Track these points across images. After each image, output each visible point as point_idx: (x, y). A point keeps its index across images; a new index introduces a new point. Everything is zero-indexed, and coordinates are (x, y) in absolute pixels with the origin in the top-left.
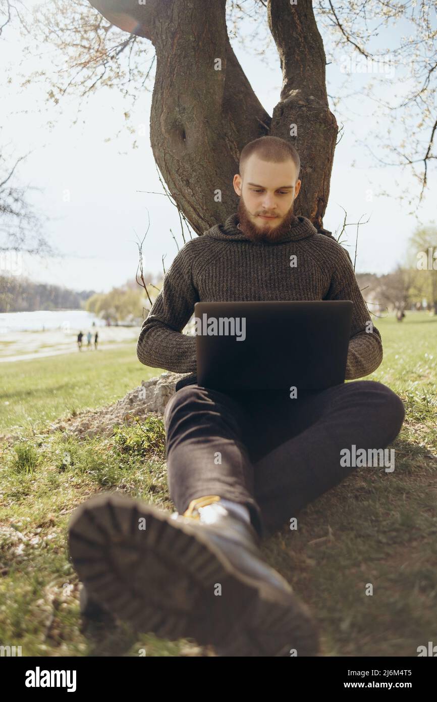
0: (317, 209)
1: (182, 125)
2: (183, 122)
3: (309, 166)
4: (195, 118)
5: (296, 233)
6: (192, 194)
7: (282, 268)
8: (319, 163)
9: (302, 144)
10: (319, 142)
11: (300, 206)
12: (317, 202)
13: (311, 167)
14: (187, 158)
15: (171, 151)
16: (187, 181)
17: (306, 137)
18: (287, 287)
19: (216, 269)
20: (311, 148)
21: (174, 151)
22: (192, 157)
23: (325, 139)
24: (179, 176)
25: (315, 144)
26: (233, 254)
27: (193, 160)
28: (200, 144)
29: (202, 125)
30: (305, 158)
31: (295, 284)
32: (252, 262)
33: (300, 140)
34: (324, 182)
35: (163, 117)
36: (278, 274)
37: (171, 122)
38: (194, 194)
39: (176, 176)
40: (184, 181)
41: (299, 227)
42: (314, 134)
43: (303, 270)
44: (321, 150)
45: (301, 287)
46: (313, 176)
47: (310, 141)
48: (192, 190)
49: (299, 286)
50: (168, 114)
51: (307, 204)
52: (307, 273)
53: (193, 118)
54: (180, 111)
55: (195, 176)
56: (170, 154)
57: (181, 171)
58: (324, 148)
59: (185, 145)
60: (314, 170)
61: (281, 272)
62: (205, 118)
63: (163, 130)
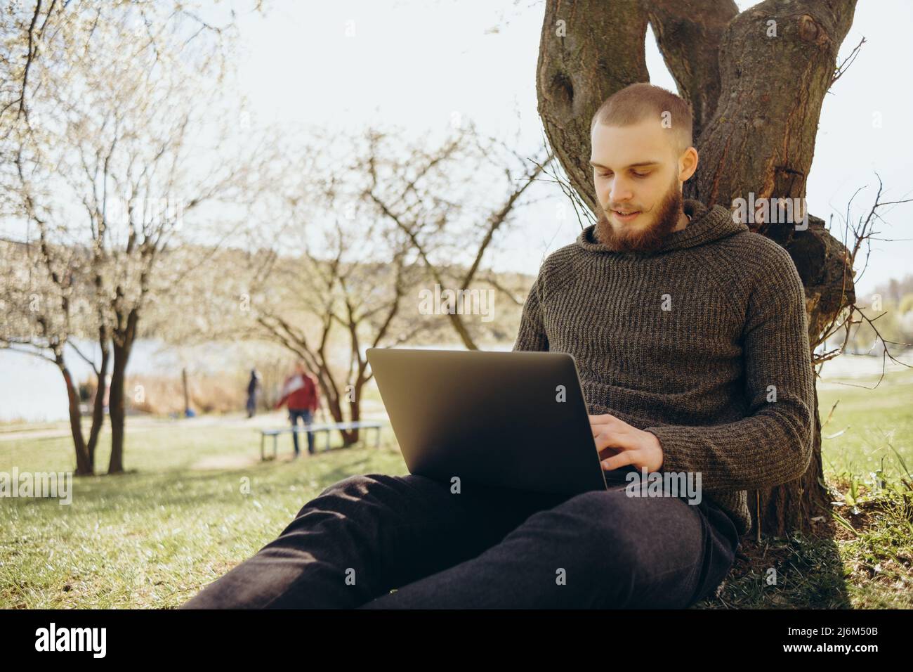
0: (773, 185)
1: (568, 78)
2: (568, 74)
3: (759, 117)
4: (583, 64)
5: (689, 235)
6: (584, 177)
7: (653, 295)
8: (778, 110)
9: (750, 82)
10: (780, 74)
11: (741, 183)
12: (772, 175)
13: (763, 117)
14: (572, 125)
15: (554, 118)
16: (577, 158)
17: (757, 70)
18: (655, 326)
19: (566, 297)
20: (765, 86)
21: (557, 117)
22: (579, 123)
23: (794, 67)
24: (567, 152)
25: (771, 79)
26: (593, 271)
27: (580, 127)
28: (590, 102)
29: (593, 73)
30: (753, 104)
31: (668, 322)
32: (614, 285)
33: (747, 75)
34: (789, 139)
35: (543, 70)
36: (644, 305)
37: (552, 77)
38: (587, 177)
39: (563, 153)
40: (573, 160)
42: (771, 62)
43: (688, 297)
44: (784, 87)
45: (678, 327)
46: (766, 132)
47: (764, 74)
48: (584, 171)
49: (675, 324)
50: (549, 65)
51: (753, 178)
52: (694, 303)
53: (580, 66)
54: (564, 58)
55: (585, 151)
56: (551, 122)
57: (567, 145)
58: (789, 83)
59: (571, 107)
60: (769, 122)
61: (651, 302)
62: (599, 63)
63: (543, 88)
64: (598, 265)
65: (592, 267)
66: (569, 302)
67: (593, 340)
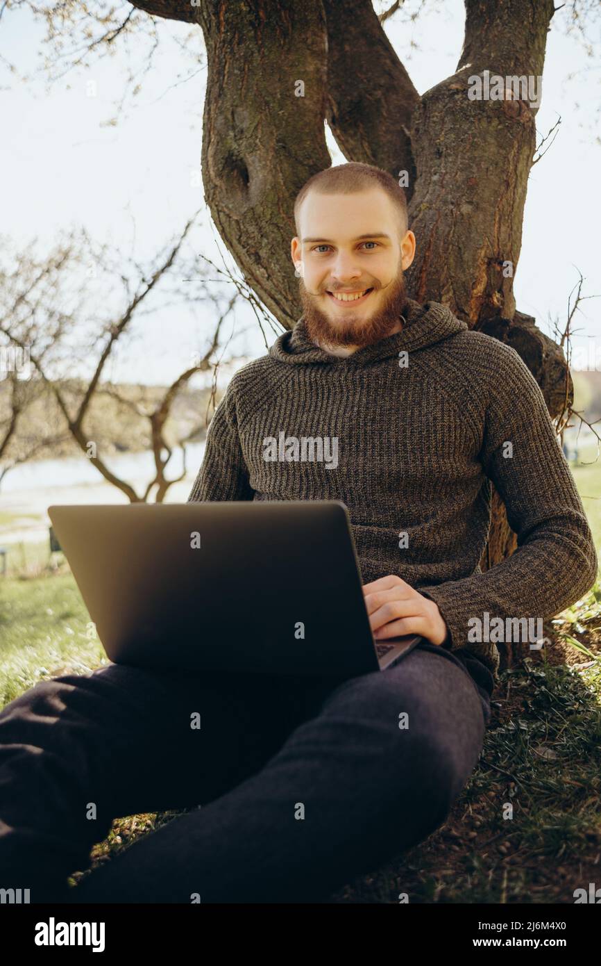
0: (485, 279)
1: (241, 160)
2: (242, 155)
3: (467, 202)
4: (259, 144)
5: (409, 338)
6: (266, 275)
7: (374, 412)
8: (487, 194)
9: (454, 162)
10: (486, 154)
11: (451, 277)
12: (484, 267)
13: (470, 203)
14: (250, 215)
15: (227, 207)
16: (257, 254)
17: (461, 149)
18: (381, 448)
19: (266, 420)
20: (471, 167)
21: (230, 206)
22: (258, 212)
23: (500, 146)
24: (244, 247)
25: (477, 159)
26: (296, 387)
27: (259, 217)
28: (270, 187)
29: (271, 154)
30: (458, 187)
31: (397, 443)
32: (325, 402)
33: (450, 155)
34: (500, 227)
35: (211, 151)
36: (365, 424)
37: (223, 158)
38: (269, 276)
39: (239, 248)
40: (252, 256)
41: (415, 325)
42: (475, 140)
43: (417, 413)
44: (491, 168)
45: (409, 448)
46: (474, 220)
47: (468, 154)
48: (266, 268)
49: (405, 445)
50: (218, 145)
51: (464, 271)
52: (424, 419)
53: (256, 145)
54: (235, 136)
55: (266, 245)
56: (224, 212)
57: (244, 239)
58: (496, 164)
59: (247, 194)
60: (477, 207)
61: (373, 420)
62: (278, 141)
63: (212, 172)
64: (302, 379)
65: (293, 382)
66: (271, 426)
67: (307, 470)
